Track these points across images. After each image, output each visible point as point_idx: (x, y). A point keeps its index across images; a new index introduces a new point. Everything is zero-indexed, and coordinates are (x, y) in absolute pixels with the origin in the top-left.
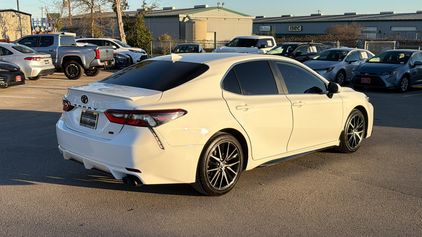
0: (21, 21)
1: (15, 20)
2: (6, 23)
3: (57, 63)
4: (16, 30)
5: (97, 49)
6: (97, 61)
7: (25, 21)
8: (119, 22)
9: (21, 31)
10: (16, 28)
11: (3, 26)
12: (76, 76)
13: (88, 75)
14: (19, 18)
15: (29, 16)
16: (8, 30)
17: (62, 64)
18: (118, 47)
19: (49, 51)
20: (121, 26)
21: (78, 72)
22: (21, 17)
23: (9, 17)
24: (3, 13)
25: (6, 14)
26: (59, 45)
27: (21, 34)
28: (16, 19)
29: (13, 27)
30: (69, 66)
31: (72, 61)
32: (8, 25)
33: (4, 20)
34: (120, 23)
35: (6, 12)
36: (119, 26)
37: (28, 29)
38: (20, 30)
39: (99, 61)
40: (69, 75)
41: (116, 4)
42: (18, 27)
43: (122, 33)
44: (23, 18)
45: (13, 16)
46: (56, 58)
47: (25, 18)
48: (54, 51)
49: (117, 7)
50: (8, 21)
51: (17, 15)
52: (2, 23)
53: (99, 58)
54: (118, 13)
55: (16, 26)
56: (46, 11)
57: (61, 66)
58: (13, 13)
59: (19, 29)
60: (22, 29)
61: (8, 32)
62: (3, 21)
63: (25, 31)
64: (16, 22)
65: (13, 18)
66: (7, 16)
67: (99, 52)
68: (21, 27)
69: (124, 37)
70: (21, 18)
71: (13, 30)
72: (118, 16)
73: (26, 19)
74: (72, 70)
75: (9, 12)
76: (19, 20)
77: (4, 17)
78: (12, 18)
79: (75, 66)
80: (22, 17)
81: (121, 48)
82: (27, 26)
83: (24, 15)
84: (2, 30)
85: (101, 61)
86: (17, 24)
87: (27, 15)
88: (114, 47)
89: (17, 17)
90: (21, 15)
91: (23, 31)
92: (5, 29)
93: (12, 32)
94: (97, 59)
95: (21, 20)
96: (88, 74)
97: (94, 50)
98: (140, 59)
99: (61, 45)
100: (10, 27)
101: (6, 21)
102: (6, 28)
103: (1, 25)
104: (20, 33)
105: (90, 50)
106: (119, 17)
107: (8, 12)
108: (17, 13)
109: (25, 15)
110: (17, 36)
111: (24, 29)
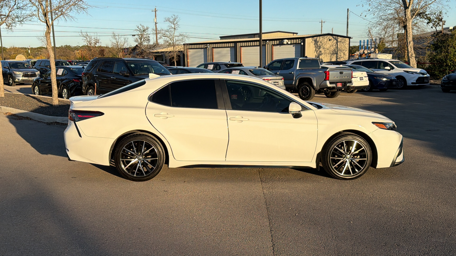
0: (337, 45)
1: (331, 44)
2: (322, 47)
3: (294, 84)
4: (332, 53)
5: (327, 70)
6: (326, 82)
7: (342, 44)
8: (408, 40)
9: (337, 54)
10: (331, 52)
11: (317, 50)
12: (307, 97)
13: (328, 97)
14: (336, 41)
15: (348, 39)
16: (322, 54)
17: (297, 85)
18: (393, 68)
19: (289, 73)
20: (410, 44)
21: (309, 93)
22: (338, 40)
23: (325, 40)
24: (319, 38)
25: (322, 38)
26: (298, 68)
27: (337, 56)
28: (333, 42)
29: (328, 50)
30: (302, 87)
31: (305, 83)
32: (323, 48)
33: (320, 45)
34: (409, 42)
35: (323, 36)
36: (408, 45)
37: (345, 51)
38: (335, 54)
39: (328, 82)
40: (302, 95)
41: (407, 21)
42: (334, 50)
43: (410, 53)
44: (340, 42)
45: (330, 40)
46: (293, 80)
47: (342, 41)
48: (292, 73)
49: (408, 25)
50: (324, 45)
51: (334, 38)
52: (317, 47)
53: (329, 80)
54: (408, 31)
55: (331, 49)
56: (369, 32)
57: (296, 88)
58: (330, 37)
59: (335, 52)
60: (338, 52)
61: (323, 55)
62: (318, 46)
63: (341, 54)
64: (333, 45)
65: (330, 42)
66: (323, 41)
67: (329, 74)
68: (337, 50)
69: (413, 56)
70: (338, 42)
71: (328, 53)
72: (408, 34)
73: (344, 42)
74: (304, 91)
75: (326, 37)
76: (336, 43)
77: (319, 42)
78: (328, 42)
79: (307, 87)
80: (340, 40)
81: (396, 68)
82: (344, 49)
83: (341, 38)
84: (316, 54)
85: (331, 83)
86: (333, 48)
87: (345, 38)
88: (388, 68)
89: (334, 41)
90: (339, 38)
91: (339, 54)
92: (319, 53)
93: (326, 55)
94: (326, 80)
95: (338, 43)
96: (328, 95)
97: (324, 72)
98: (416, 81)
99: (299, 67)
100: (325, 51)
101: (322, 45)
102: (321, 52)
103: (316, 49)
104: (335, 56)
105: (320, 72)
106: (408, 36)
107: (324, 36)
108: (334, 37)
109: (343, 38)
110: (332, 59)
111: (340, 52)
